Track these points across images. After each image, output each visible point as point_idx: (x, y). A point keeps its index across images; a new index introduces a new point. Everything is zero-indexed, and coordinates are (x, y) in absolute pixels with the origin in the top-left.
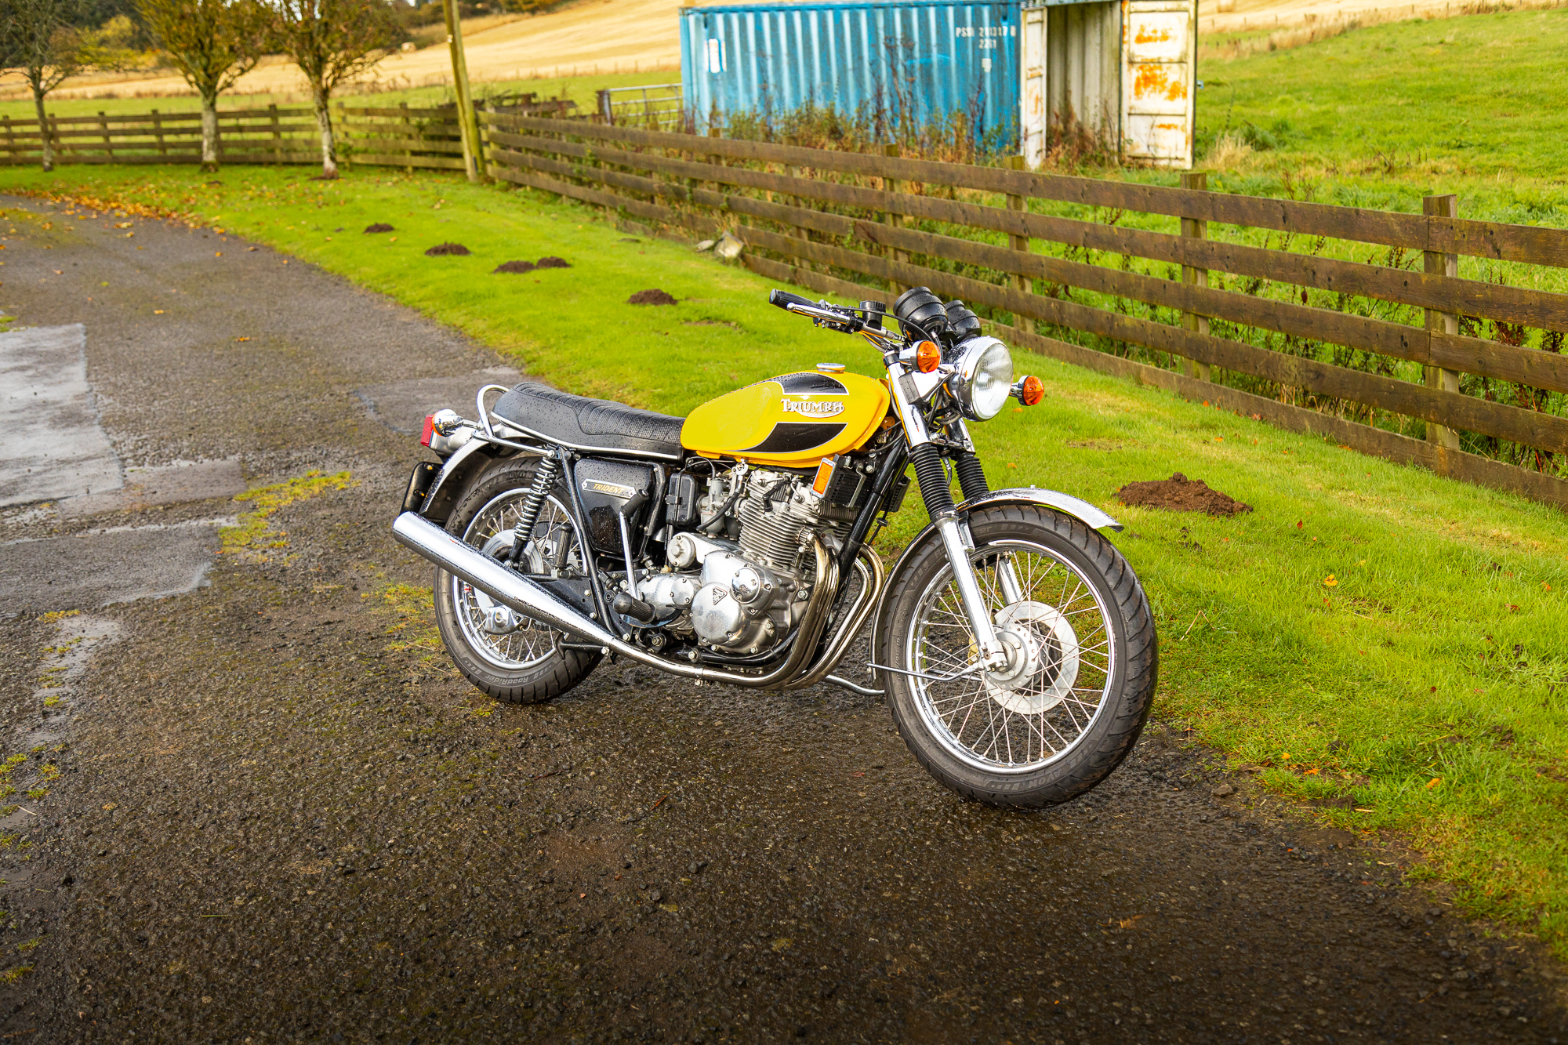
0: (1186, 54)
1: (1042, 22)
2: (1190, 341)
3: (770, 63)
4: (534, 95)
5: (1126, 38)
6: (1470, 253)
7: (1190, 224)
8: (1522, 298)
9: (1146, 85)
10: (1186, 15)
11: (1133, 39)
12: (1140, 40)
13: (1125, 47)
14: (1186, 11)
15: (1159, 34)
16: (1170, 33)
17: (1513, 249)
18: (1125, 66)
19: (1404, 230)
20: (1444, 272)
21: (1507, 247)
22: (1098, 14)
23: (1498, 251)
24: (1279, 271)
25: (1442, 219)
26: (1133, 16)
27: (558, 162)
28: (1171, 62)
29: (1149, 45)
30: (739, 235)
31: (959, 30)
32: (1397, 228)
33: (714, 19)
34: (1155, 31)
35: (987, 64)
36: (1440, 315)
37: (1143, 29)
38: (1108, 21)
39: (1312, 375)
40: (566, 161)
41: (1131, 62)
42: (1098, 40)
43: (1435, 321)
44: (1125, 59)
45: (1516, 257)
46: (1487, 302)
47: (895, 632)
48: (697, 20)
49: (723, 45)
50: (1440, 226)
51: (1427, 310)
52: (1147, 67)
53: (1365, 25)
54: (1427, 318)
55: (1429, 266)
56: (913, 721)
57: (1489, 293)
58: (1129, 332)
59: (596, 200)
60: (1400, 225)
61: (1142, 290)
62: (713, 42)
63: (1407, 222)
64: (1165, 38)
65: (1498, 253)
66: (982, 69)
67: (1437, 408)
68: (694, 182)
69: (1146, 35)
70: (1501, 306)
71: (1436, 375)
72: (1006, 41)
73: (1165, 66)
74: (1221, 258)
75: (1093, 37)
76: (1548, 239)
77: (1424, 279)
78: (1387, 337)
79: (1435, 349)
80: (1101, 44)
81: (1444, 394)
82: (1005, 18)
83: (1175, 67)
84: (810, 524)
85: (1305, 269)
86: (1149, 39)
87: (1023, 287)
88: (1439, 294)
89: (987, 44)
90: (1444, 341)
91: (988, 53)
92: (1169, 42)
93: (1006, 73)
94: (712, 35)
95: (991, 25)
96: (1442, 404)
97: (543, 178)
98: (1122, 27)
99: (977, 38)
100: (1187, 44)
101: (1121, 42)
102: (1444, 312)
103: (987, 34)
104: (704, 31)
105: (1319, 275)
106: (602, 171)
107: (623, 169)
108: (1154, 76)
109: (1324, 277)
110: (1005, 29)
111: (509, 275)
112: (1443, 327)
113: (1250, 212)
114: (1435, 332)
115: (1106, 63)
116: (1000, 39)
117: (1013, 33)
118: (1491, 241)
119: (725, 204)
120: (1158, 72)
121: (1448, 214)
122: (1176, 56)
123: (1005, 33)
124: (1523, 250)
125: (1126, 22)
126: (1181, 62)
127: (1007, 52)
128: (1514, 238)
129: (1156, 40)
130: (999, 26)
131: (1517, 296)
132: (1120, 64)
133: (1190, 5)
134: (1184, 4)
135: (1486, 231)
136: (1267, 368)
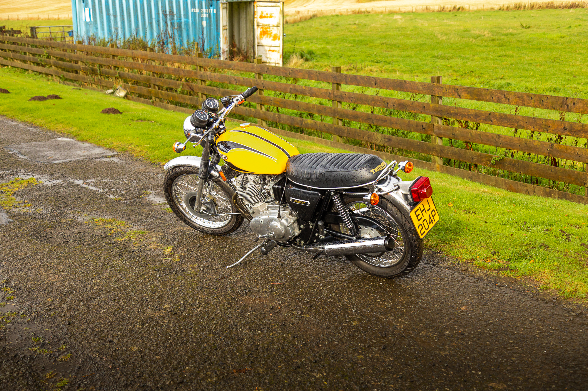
0: (279, 23)
1: (227, 8)
2: (336, 128)
3: (112, 18)
4: (4, 27)
5: (256, 16)
6: (448, 96)
7: (335, 85)
8: (469, 112)
9: (264, 35)
10: (279, 8)
11: (259, 16)
12: (261, 17)
13: (255, 19)
14: (279, 7)
15: (269, 15)
16: (273, 15)
17: (465, 95)
18: (256, 27)
19: (424, 88)
20: (438, 103)
21: (463, 94)
22: (245, 6)
23: (460, 96)
24: (373, 102)
25: (438, 84)
26: (258, 8)
27: (27, 56)
28: (273, 26)
29: (265, 19)
30: (125, 88)
31: (193, 9)
32: (421, 87)
34: (267, 14)
35: (204, 23)
36: (437, 118)
37: (262, 13)
38: (248, 10)
39: (387, 140)
40: (31, 55)
41: (258, 26)
42: (245, 16)
43: (435, 120)
44: (256, 24)
45: (467, 98)
46: (455, 113)
49: (91, 10)
50: (437, 87)
51: (432, 116)
52: (264, 28)
54: (432, 119)
55: (433, 101)
57: (456, 110)
58: (310, 126)
59: (48, 72)
61: (315, 110)
62: (87, 9)
63: (425, 85)
64: (271, 17)
65: (460, 97)
66: (202, 26)
67: (436, 151)
68: (101, 66)
69: (263, 15)
70: (460, 115)
71: (435, 139)
72: (212, 15)
73: (271, 27)
74: (349, 98)
75: (243, 16)
76: (478, 91)
77: (431, 105)
78: (417, 126)
79: (435, 130)
80: (246, 18)
81: (439, 146)
82: (211, 6)
83: (275, 28)
85: (384, 102)
86: (265, 17)
87: (261, 109)
88: (437, 110)
89: (205, 16)
90: (439, 127)
91: (204, 19)
92: (273, 18)
93: (212, 27)
94: (86, 6)
95: (206, 8)
96: (438, 149)
97: (18, 63)
98: (254, 12)
99: (201, 13)
100: (280, 19)
101: (254, 18)
102: (439, 117)
103: (204, 12)
104: (83, 4)
105: (390, 104)
106: (51, 60)
107: (61, 59)
108: (267, 31)
109: (392, 104)
110: (212, 10)
111: (37, 102)
112: (438, 122)
113: (361, 81)
114: (435, 124)
115: (248, 25)
116: (209, 14)
117: (215, 12)
118: (457, 92)
119: (118, 75)
120: (269, 30)
122: (276, 25)
123: (212, 12)
124: (469, 95)
125: (256, 10)
127: (212, 19)
128: (466, 91)
129: (267, 17)
130: (209, 9)
131: (467, 111)
132: (254, 26)
133: (280, 4)
134: (278, 4)
135: (455, 88)
136: (368, 138)
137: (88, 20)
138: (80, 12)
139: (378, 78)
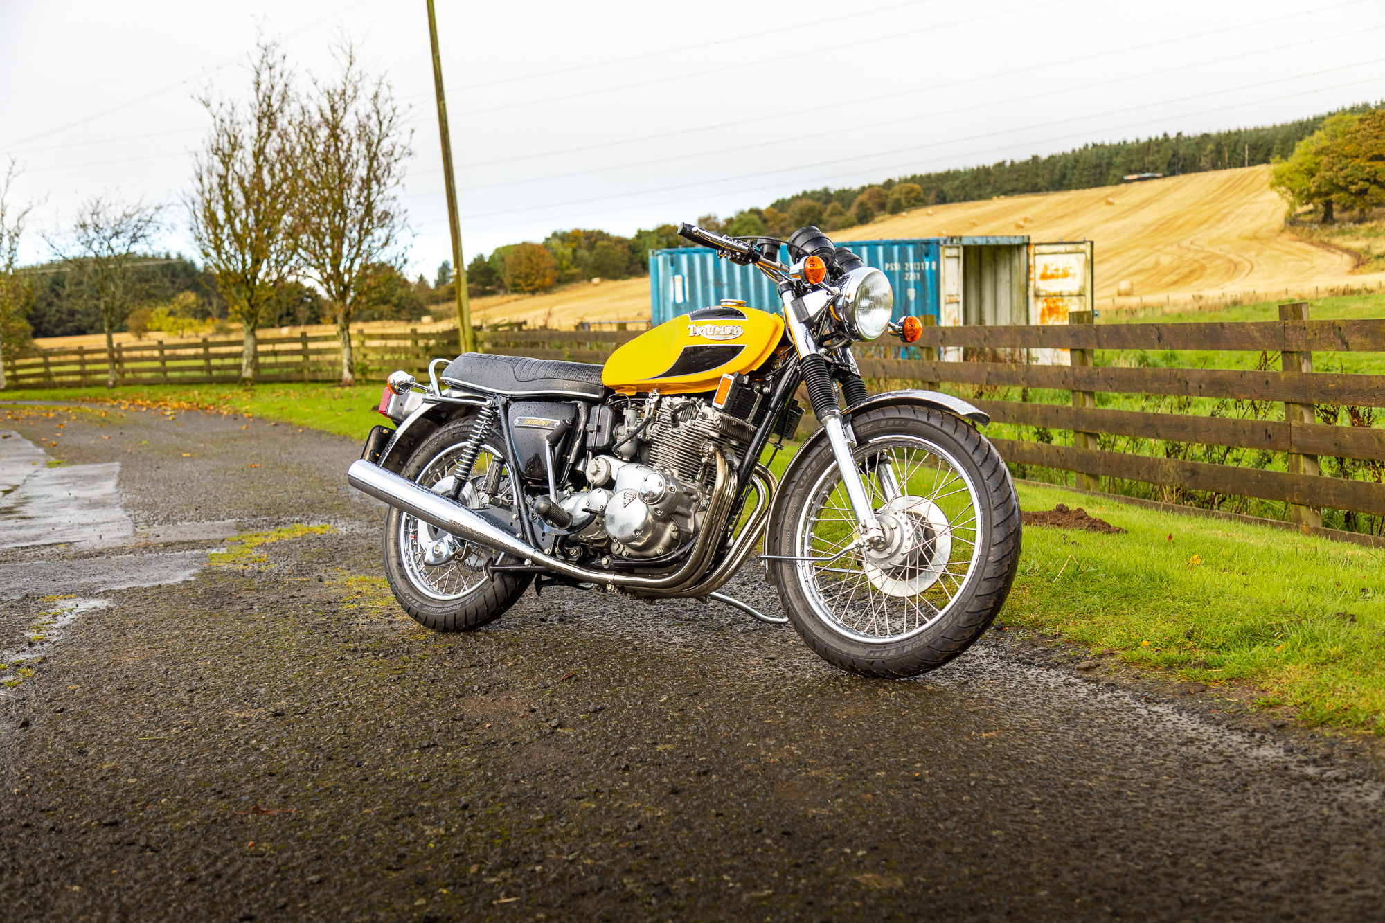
0: (1083, 288)
1: (958, 257)
2: (1080, 457)
3: (726, 291)
4: (525, 323)
5: (1032, 276)
6: (1322, 348)
7: (1078, 354)
8: (1370, 382)
9: (1050, 315)
10: (1083, 256)
11: (1038, 276)
12: (1044, 277)
13: (1031, 283)
14: (1083, 252)
15: (1060, 272)
16: (1071, 271)
17: (1359, 340)
18: (1032, 299)
19: (1264, 336)
20: (1300, 369)
21: (1354, 340)
22: (1008, 256)
23: (1346, 344)
24: (1156, 385)
25: (1296, 322)
26: (1038, 257)
28: (1071, 295)
29: (1052, 281)
31: (887, 265)
32: (1257, 334)
33: (679, 259)
34: (1057, 270)
35: (912, 293)
36: (1298, 407)
37: (1046, 267)
38: (1016, 262)
39: (1188, 474)
41: (1037, 296)
42: (1007, 277)
43: (1294, 413)
44: (1031, 293)
45: (1363, 348)
46: (1339, 390)
47: (786, 526)
48: (665, 260)
49: (687, 280)
50: (1294, 328)
51: (1287, 403)
52: (1050, 300)
53: (1245, 303)
54: (1287, 411)
55: (1286, 366)
56: (800, 605)
57: (1340, 381)
58: (1028, 456)
60: (1260, 331)
61: (1038, 416)
62: (678, 277)
63: (1266, 328)
64: (1065, 275)
65: (1346, 346)
66: (907, 299)
67: (1300, 490)
69: (1049, 273)
70: (1352, 392)
71: (1298, 461)
72: (928, 275)
73: (1066, 299)
74: (1105, 380)
75: (1004, 276)
77: (1283, 377)
78: (1253, 432)
79: (1296, 438)
80: (1011, 282)
81: (1306, 478)
82: (927, 255)
83: (1075, 299)
84: (711, 438)
85: (1179, 381)
86: (1052, 276)
88: (1296, 388)
89: (912, 277)
90: (1302, 429)
91: (912, 284)
92: (1069, 279)
93: (928, 301)
94: (677, 271)
95: (915, 261)
96: (1304, 486)
98: (1029, 267)
99: (903, 272)
100: (1085, 279)
101: (1028, 279)
102: (1302, 405)
103: (912, 268)
104: (670, 268)
105: (1191, 384)
108: (1057, 307)
109: (1196, 385)
110: (927, 264)
112: (1302, 418)
113: (1129, 336)
114: (1293, 423)
115: (1015, 297)
116: (922, 273)
117: (934, 267)
118: (1340, 336)
120: (1060, 304)
121: (1301, 317)
122: (1075, 290)
123: (927, 267)
124: (1368, 341)
125: (1031, 262)
126: (1080, 295)
127: (928, 283)
128: (1359, 330)
129: (1058, 277)
130: (922, 261)
131: (1365, 382)
132: (1027, 297)
133: (1087, 247)
134: (1082, 247)
135: (1334, 328)
136: (1149, 472)
137: (680, 299)
138: (666, 285)
139: (1165, 325)
